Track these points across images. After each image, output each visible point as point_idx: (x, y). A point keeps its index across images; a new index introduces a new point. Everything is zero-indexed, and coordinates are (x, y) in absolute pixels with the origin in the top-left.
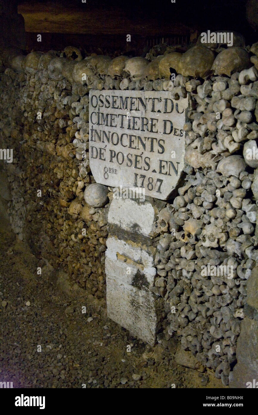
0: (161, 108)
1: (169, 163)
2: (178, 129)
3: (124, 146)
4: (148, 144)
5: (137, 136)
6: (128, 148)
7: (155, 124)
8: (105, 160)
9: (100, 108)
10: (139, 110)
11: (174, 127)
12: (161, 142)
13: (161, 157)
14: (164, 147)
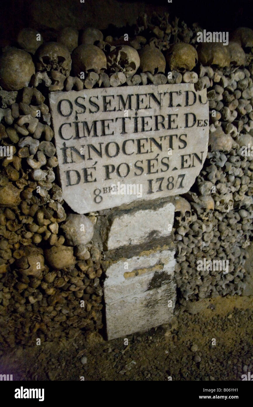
0: (181, 101)
1: (192, 156)
2: (202, 120)
3: (129, 155)
4: (165, 143)
5: (149, 137)
6: (136, 156)
7: (174, 120)
8: (95, 180)
9: (78, 115)
10: (150, 108)
11: (197, 119)
12: (183, 138)
13: (183, 152)
14: (187, 141)
